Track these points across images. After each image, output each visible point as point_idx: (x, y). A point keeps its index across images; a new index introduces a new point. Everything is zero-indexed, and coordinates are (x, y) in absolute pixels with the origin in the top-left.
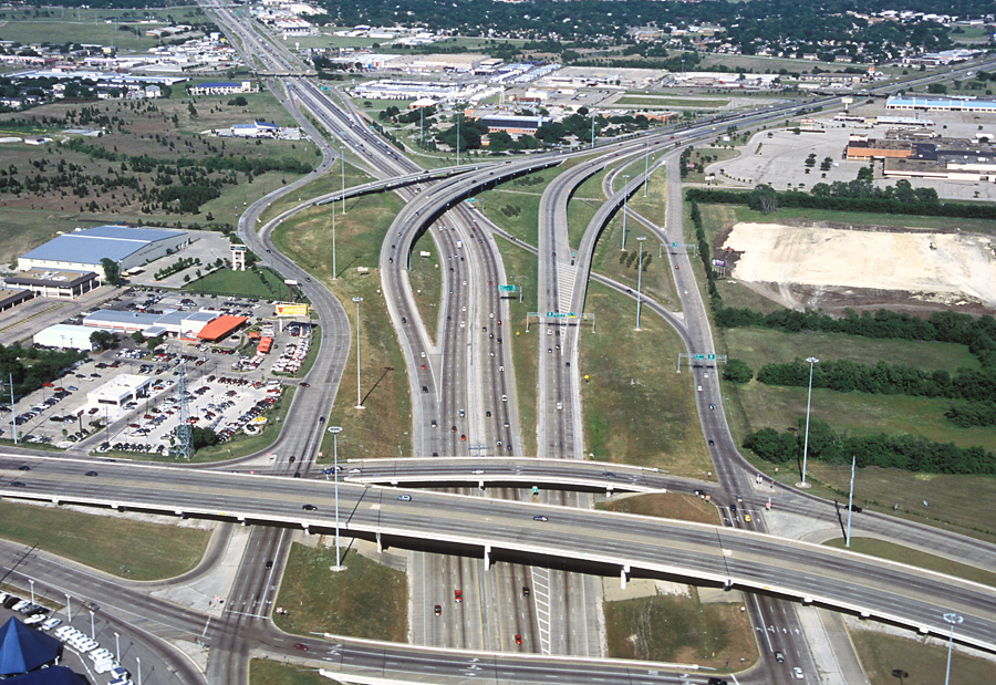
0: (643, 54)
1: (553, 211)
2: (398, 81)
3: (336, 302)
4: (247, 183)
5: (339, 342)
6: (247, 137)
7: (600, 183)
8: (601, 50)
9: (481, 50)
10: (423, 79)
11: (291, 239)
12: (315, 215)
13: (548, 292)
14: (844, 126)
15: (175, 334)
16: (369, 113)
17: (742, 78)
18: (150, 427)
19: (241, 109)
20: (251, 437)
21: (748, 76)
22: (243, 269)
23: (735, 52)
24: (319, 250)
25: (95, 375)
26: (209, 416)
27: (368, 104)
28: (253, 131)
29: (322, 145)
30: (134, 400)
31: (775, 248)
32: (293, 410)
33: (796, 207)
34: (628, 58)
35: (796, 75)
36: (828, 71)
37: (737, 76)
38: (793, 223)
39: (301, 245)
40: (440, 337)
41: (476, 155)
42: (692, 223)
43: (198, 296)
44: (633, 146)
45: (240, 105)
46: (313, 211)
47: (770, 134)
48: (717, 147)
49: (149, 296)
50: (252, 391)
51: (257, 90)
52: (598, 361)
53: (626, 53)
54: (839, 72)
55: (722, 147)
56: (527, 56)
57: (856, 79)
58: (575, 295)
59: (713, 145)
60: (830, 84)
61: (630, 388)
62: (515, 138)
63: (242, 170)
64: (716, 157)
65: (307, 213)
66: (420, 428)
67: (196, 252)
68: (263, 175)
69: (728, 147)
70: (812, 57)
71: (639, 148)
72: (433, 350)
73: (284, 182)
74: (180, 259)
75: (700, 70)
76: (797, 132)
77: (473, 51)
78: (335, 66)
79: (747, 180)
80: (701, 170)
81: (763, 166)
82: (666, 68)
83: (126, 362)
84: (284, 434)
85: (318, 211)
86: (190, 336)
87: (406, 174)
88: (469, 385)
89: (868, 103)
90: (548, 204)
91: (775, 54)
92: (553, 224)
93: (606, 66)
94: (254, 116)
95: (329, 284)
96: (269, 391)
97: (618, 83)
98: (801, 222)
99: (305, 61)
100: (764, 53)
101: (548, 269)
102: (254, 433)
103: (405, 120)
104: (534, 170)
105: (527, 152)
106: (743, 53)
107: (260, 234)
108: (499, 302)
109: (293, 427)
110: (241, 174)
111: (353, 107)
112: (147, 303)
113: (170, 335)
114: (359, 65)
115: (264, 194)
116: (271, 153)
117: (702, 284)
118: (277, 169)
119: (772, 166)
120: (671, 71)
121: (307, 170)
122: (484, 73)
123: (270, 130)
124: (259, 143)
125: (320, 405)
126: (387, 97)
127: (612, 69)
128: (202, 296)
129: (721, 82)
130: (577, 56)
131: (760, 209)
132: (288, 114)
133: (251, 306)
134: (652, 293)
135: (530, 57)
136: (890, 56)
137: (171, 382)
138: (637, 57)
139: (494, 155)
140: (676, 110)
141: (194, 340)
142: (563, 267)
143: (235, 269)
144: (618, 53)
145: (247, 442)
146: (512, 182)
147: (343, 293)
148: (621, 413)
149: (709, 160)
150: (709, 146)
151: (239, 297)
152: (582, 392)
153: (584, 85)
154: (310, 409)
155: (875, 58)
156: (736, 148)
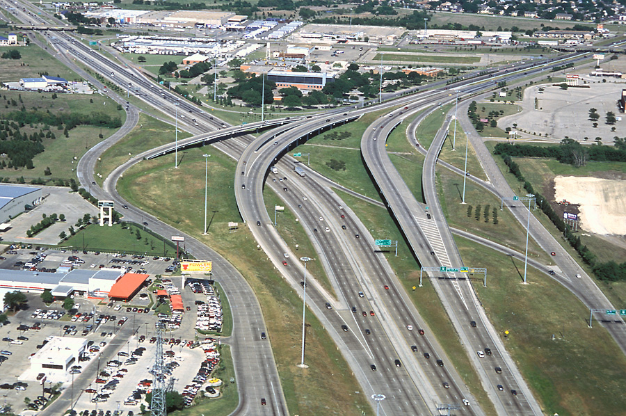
0: (373, 12)
1: (381, 165)
2: (157, 37)
3: (220, 258)
4: (64, 137)
5: (245, 299)
6: (40, 91)
7: (405, 137)
8: (332, 8)
9: (220, 7)
10: (181, 34)
11: (139, 193)
12: (149, 170)
13: (421, 246)
14: (604, 81)
15: (81, 293)
16: (146, 68)
17: (479, 35)
18: (108, 392)
19: (17, 62)
20: (214, 400)
21: (484, 34)
22: (110, 225)
23: (458, 10)
24: (173, 204)
25: (22, 338)
26: (161, 378)
27: (141, 59)
28: (43, 85)
29: (119, 100)
30: (76, 363)
31: (606, 201)
32: (238, 370)
33: (603, 160)
34: (361, 16)
35: (529, 33)
36: (557, 29)
37: (474, 33)
38: (609, 176)
39: (154, 200)
40: (338, 291)
41: (273, 109)
42: (512, 175)
43: (81, 252)
44: (417, 102)
45: (14, 58)
46: (147, 165)
47: (541, 90)
48: (496, 102)
49: (33, 253)
50: (188, 351)
51: (24, 43)
52: (507, 316)
53: (358, 11)
54: (568, 29)
55: (502, 102)
56: (266, 13)
57: (588, 35)
58: (449, 249)
59: (492, 100)
60: (565, 40)
61: (553, 343)
62: (305, 93)
63: (53, 124)
64: (502, 112)
65: (140, 168)
66: (367, 386)
67: (52, 207)
68: (75, 129)
69: (508, 102)
70: (533, 15)
71: (425, 103)
72: (339, 306)
73: (101, 136)
74: (44, 215)
75: (435, 27)
76: (565, 87)
77: (213, 8)
78: (88, 21)
79: (543, 134)
80: (494, 124)
81: (549, 121)
82: (403, 25)
83: (46, 323)
84: (243, 395)
85: (150, 165)
86: (98, 294)
87: (216, 129)
88: (392, 340)
89: (612, 59)
90: (372, 158)
91: (497, 13)
92: (389, 179)
93: (345, 23)
94: (34, 69)
95: (203, 239)
96: (206, 351)
97: (366, 40)
98: (616, 175)
99: (56, 15)
100: (486, 12)
101: (408, 223)
102: (214, 395)
103: (186, 75)
104: (338, 125)
105: (319, 106)
106: (465, 11)
107: (106, 189)
108: (375, 256)
109: (248, 389)
110: (54, 129)
111: (128, 62)
112: (34, 261)
113: (77, 294)
114: (112, 20)
115: (87, 148)
116: (72, 107)
117: (559, 237)
118: (87, 123)
119: (558, 120)
120: (408, 28)
121: (117, 125)
122: (234, 30)
123: (58, 85)
124: (55, 97)
125: (263, 364)
126: (155, 52)
127: (352, 26)
128: (85, 252)
129: (463, 40)
130: (313, 14)
131: (572, 162)
132: (67, 69)
133: (140, 263)
134: (515, 246)
135: (270, 15)
136: (606, 14)
137: (105, 343)
138: (368, 14)
139: (289, 109)
140: (439, 67)
141: (103, 298)
142: (421, 220)
143: (102, 224)
144: (349, 12)
145: (212, 405)
146: (321, 136)
147: (222, 249)
148: (559, 370)
149: (497, 114)
150: (489, 101)
151: (124, 254)
152: (507, 348)
153: (335, 42)
154: (255, 369)
155: (593, 16)
156: (515, 103)
